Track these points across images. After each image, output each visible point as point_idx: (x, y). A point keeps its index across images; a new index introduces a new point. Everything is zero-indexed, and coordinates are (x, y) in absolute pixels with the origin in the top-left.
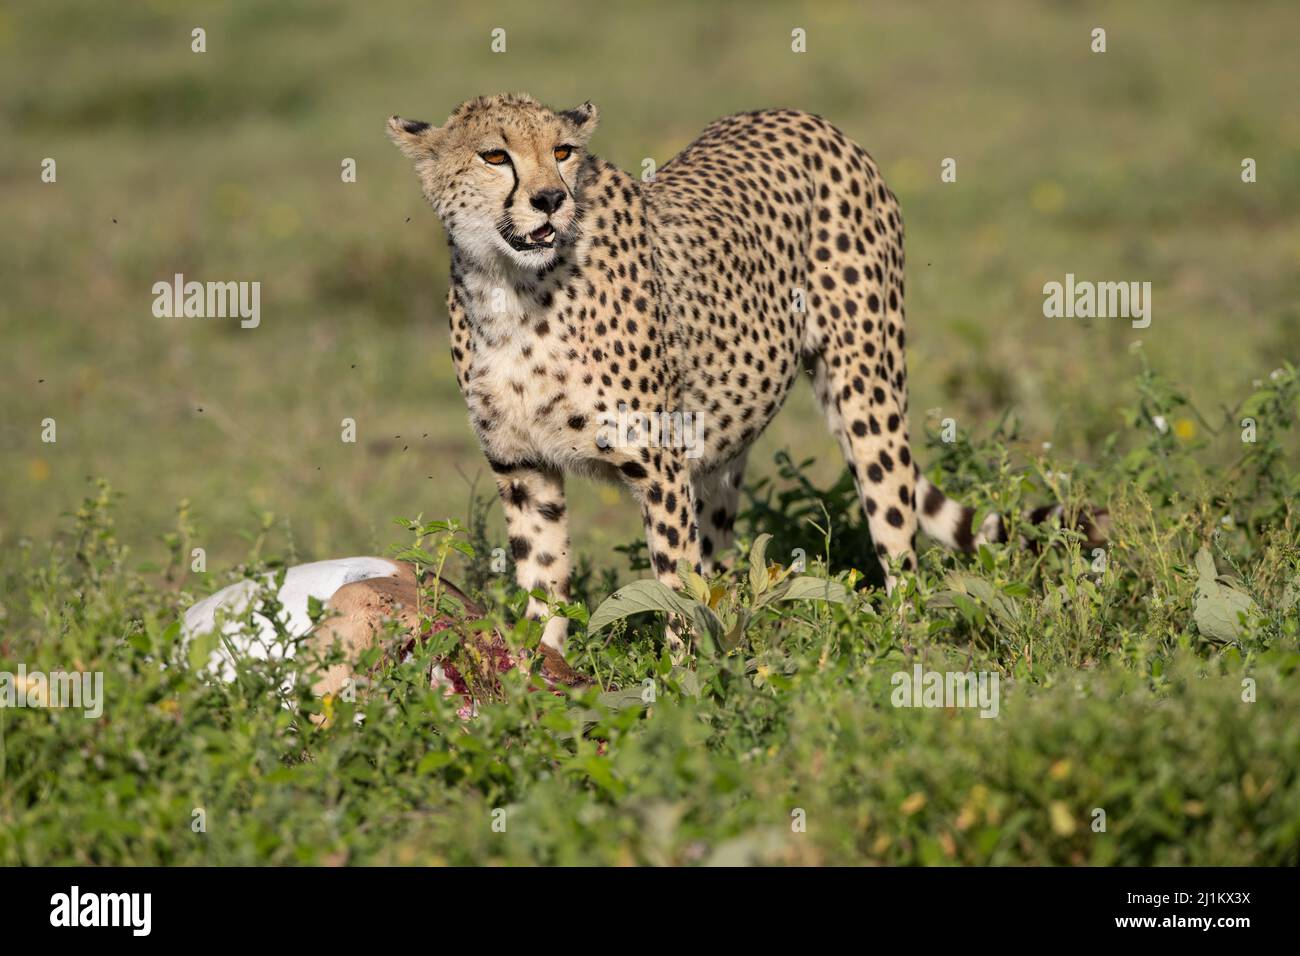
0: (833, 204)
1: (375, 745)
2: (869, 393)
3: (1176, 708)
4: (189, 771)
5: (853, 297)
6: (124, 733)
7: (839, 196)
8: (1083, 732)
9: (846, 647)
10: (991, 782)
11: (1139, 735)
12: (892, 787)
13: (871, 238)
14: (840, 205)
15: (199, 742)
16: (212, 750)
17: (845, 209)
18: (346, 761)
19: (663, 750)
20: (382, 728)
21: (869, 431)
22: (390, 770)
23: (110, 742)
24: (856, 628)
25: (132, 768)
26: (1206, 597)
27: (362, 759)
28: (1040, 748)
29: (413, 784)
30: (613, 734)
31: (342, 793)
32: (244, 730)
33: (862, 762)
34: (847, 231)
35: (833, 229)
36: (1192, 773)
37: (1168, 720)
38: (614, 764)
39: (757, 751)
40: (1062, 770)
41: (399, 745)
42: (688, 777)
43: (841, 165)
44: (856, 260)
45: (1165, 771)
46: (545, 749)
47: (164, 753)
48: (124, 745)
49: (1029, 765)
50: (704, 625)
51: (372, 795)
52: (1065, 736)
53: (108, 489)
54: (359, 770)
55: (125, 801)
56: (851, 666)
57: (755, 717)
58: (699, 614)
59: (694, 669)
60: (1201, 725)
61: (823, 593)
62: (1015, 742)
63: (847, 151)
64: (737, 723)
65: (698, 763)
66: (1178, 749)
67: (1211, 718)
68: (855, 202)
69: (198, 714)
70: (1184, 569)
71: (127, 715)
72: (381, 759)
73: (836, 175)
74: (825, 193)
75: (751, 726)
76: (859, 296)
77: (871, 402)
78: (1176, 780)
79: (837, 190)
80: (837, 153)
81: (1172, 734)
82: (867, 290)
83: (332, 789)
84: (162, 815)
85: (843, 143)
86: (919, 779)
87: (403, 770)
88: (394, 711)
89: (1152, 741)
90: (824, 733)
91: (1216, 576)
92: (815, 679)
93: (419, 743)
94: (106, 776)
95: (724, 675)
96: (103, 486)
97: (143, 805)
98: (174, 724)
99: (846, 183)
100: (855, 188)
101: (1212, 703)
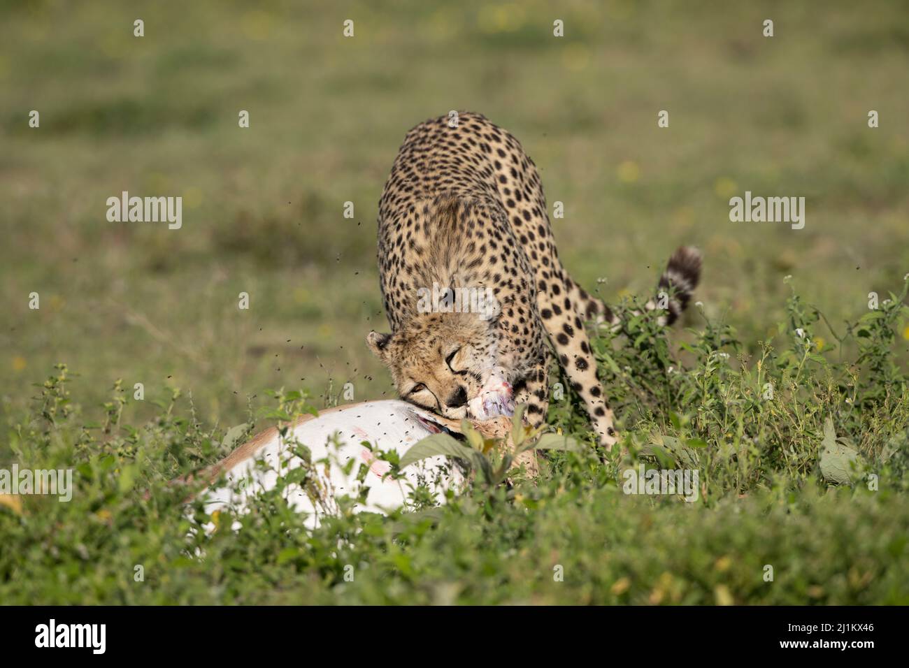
0: (506, 171)
1: (247, 544)
2: (550, 290)
3: (804, 522)
4: (117, 559)
5: (531, 230)
6: (73, 533)
7: (508, 165)
8: (739, 538)
9: (576, 481)
10: (676, 571)
11: (778, 540)
12: (605, 575)
13: (530, 191)
14: (510, 170)
15: (124, 539)
16: (133, 544)
17: (514, 173)
18: (226, 555)
19: (447, 549)
20: (253, 533)
21: (553, 314)
22: (258, 562)
23: (62, 538)
24: (583, 467)
25: (77, 556)
26: (829, 452)
27: (238, 554)
28: (709, 548)
29: (273, 572)
30: (413, 539)
31: (223, 577)
32: (156, 531)
33: (585, 558)
34: (518, 187)
35: (510, 186)
36: (815, 567)
37: (798, 531)
38: (414, 559)
39: (513, 552)
40: (724, 564)
41: (264, 544)
42: (464, 567)
43: (502, 146)
44: (526, 205)
45: (796, 565)
46: (366, 548)
47: (99, 547)
48: (72, 541)
49: (702, 560)
50: (479, 466)
51: (245, 578)
52: (727, 540)
53: (66, 370)
54: (235, 562)
55: (72, 580)
56: (579, 494)
57: (512, 529)
58: (476, 458)
59: (471, 497)
60: (822, 534)
61: (563, 445)
62: (691, 544)
63: (503, 138)
64: (500, 533)
65: (471, 557)
66: (805, 550)
67: (829, 529)
68: (518, 168)
69: (124, 520)
70: (813, 432)
71: (74, 520)
72: (251, 554)
73: (501, 154)
74: (498, 165)
75: (509, 535)
76: (534, 228)
77: (551, 296)
78: (804, 571)
79: (506, 162)
80: (498, 140)
81: (801, 540)
82: (536, 223)
83: (216, 573)
84: (98, 589)
85: (499, 133)
86: (624, 569)
87: (266, 562)
88: (261, 522)
89: (787, 544)
90: (559, 539)
91: (836, 438)
92: (555, 501)
93: (277, 544)
94: (58, 562)
95: (492, 500)
96: (63, 368)
97: (84, 581)
98: (106, 527)
99: (509, 157)
100: (515, 160)
101: (829, 519)
